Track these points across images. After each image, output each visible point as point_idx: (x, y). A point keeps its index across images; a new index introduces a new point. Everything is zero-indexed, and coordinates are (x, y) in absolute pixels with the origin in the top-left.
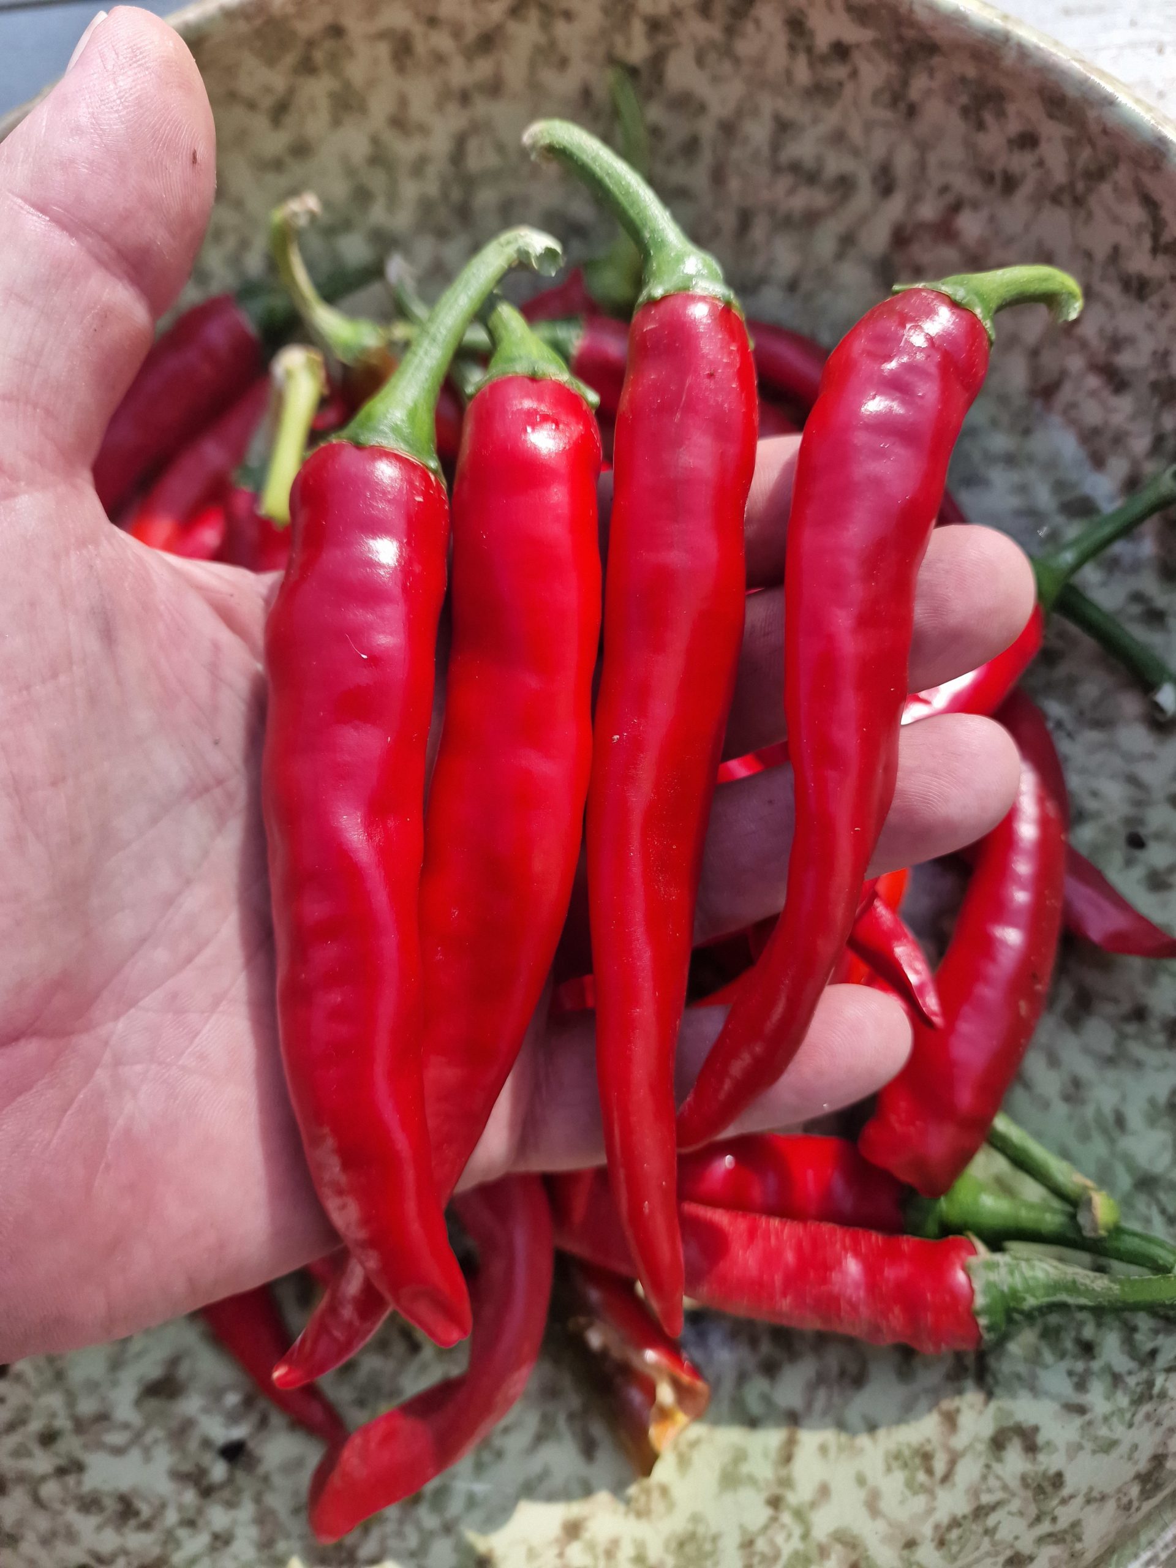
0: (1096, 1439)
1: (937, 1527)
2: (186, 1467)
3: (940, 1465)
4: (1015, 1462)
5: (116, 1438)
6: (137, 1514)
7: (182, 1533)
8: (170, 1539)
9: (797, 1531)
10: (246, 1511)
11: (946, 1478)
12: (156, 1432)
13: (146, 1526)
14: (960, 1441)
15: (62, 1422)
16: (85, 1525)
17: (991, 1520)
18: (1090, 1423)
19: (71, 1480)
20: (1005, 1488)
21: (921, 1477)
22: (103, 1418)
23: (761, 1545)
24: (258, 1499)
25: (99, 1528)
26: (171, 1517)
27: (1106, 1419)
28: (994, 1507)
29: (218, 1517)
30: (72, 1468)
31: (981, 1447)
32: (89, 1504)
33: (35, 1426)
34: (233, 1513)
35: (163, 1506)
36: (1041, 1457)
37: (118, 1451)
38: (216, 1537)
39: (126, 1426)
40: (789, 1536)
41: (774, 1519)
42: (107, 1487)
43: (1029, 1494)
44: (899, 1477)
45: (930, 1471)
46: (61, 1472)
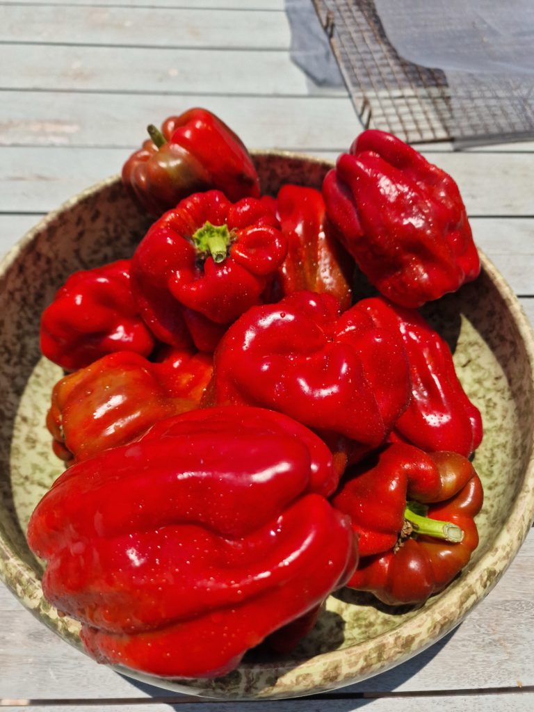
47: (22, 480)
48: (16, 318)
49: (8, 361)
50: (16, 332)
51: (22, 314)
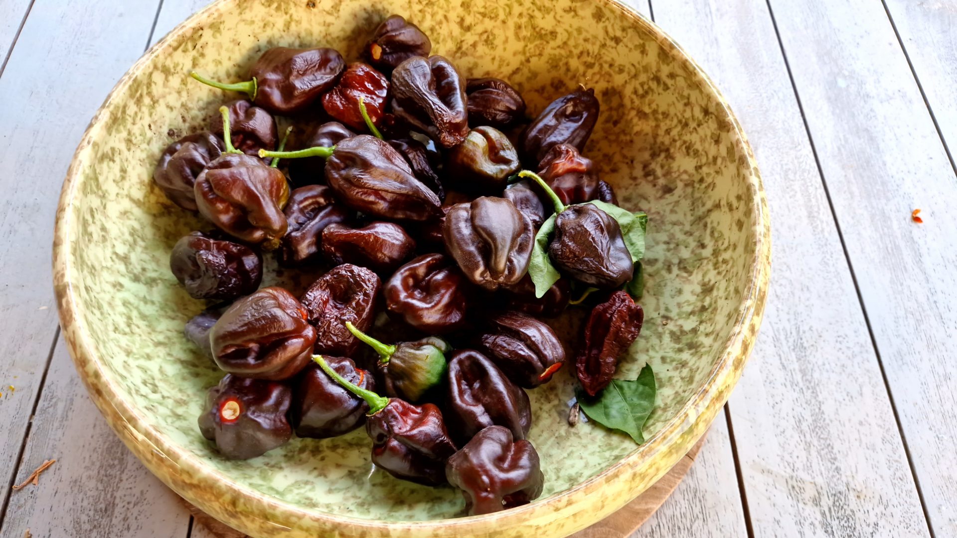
0: (448, 6)
1: (496, 21)
2: (670, 160)
3: (485, 36)
4: (469, 20)
5: (685, 177)
6: (686, 147)
7: (677, 138)
8: (680, 135)
9: (527, 49)
10: (660, 139)
11: (486, 32)
12: (674, 175)
13: (685, 142)
14: (476, 38)
15: (697, 185)
16: (698, 146)
17: (482, 10)
18: (446, 11)
19: (699, 164)
20: (475, 16)
21: (491, 37)
22: (686, 185)
23: (538, 52)
24: (655, 142)
25: (695, 144)
26: (678, 144)
27: (442, 8)
28: (480, 13)
29: (667, 140)
30: (698, 168)
31: (472, 31)
32: (696, 153)
33: (704, 185)
34: (662, 140)
35: (679, 149)
36: (462, 15)
37: (685, 172)
38: (669, 134)
39: (681, 180)
40: (530, 49)
41: (531, 57)
42: (691, 159)
43: (471, 9)
44: (496, 42)
45: (488, 37)
46: (700, 167)
47: (528, 55)
48: (672, 111)
49: (635, 92)
50: (660, 111)
51: (675, 121)
